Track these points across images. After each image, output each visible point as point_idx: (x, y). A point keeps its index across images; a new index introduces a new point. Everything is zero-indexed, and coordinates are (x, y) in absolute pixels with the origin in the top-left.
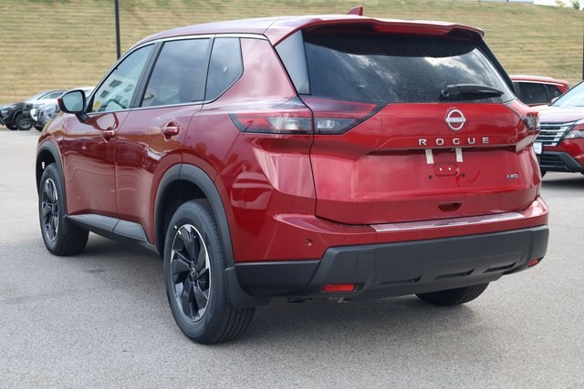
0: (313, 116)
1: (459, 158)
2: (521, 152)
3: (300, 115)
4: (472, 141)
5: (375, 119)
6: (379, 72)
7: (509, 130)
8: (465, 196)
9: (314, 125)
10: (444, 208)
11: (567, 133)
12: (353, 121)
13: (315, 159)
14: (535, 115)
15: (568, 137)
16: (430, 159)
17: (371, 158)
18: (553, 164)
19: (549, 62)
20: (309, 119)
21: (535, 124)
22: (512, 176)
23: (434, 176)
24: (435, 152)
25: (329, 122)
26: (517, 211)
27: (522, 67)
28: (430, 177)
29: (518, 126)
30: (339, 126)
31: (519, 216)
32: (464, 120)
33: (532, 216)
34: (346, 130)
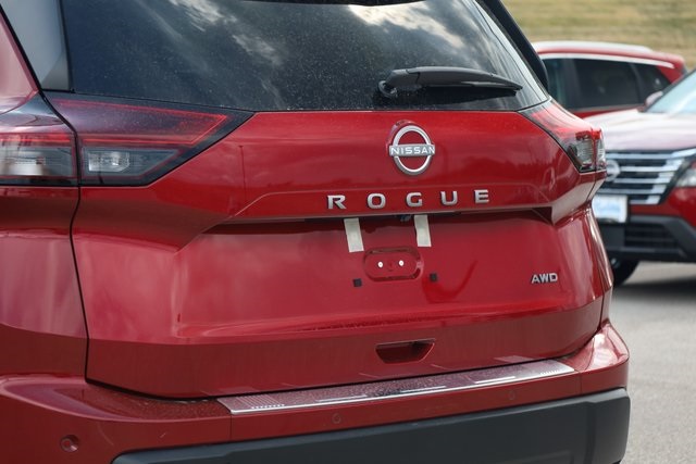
0: (76, 142)
1: (423, 238)
2: (564, 221)
3: (46, 140)
4: (450, 198)
5: (226, 149)
6: (240, 40)
7: (536, 172)
8: (444, 324)
9: (79, 164)
10: (390, 355)
11: (680, 173)
12: (172, 154)
13: (84, 245)
14: (593, 137)
15: (683, 183)
16: (355, 241)
17: (220, 240)
18: (651, 245)
19: (647, 12)
20: (68, 149)
21: (594, 156)
22: (544, 277)
23: (365, 280)
24: (368, 225)
25: (116, 156)
26: (557, 357)
27: (586, 23)
28: (357, 283)
29: (555, 162)
30: (138, 165)
31: (564, 369)
32: (432, 150)
33: (591, 368)
34: (158, 174)
